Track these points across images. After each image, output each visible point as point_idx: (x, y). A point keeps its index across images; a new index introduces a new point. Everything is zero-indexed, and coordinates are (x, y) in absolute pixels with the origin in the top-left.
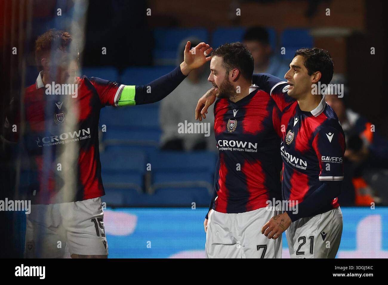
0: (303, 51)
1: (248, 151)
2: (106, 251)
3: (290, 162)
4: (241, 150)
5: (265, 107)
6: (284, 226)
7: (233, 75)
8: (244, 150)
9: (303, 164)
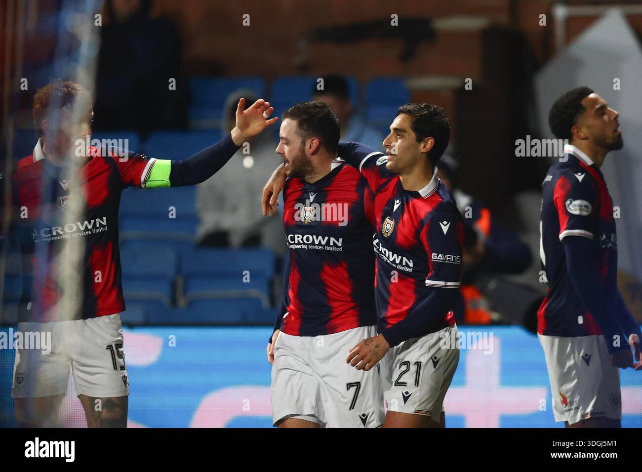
0: (409, 107)
1: (330, 249)
2: (126, 391)
3: (388, 261)
4: (320, 247)
5: (354, 188)
6: (379, 354)
7: (310, 146)
8: (324, 248)
9: (409, 264)
